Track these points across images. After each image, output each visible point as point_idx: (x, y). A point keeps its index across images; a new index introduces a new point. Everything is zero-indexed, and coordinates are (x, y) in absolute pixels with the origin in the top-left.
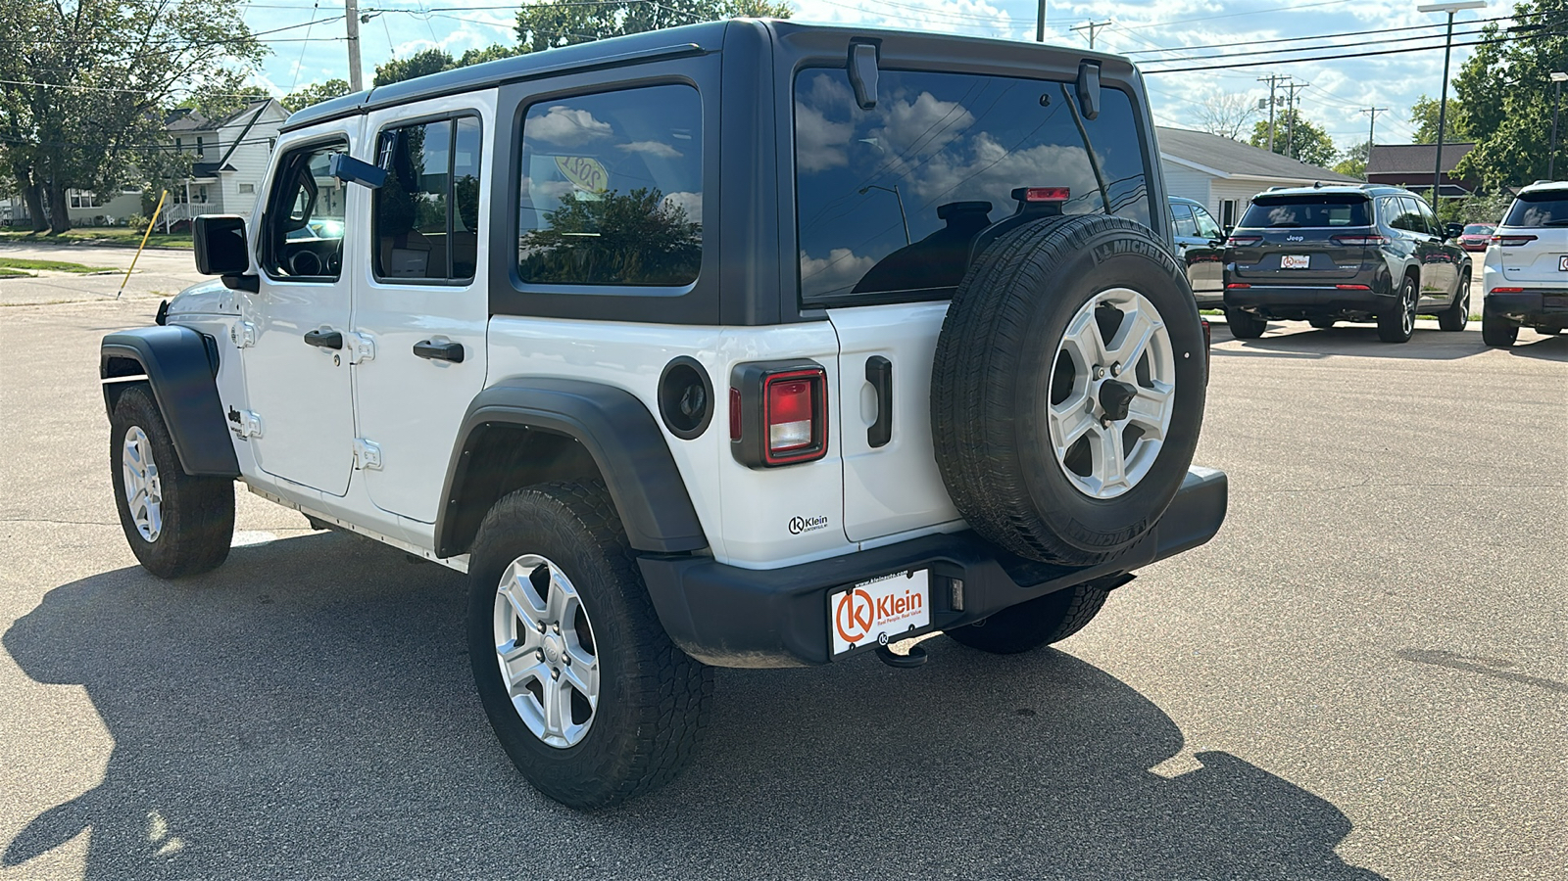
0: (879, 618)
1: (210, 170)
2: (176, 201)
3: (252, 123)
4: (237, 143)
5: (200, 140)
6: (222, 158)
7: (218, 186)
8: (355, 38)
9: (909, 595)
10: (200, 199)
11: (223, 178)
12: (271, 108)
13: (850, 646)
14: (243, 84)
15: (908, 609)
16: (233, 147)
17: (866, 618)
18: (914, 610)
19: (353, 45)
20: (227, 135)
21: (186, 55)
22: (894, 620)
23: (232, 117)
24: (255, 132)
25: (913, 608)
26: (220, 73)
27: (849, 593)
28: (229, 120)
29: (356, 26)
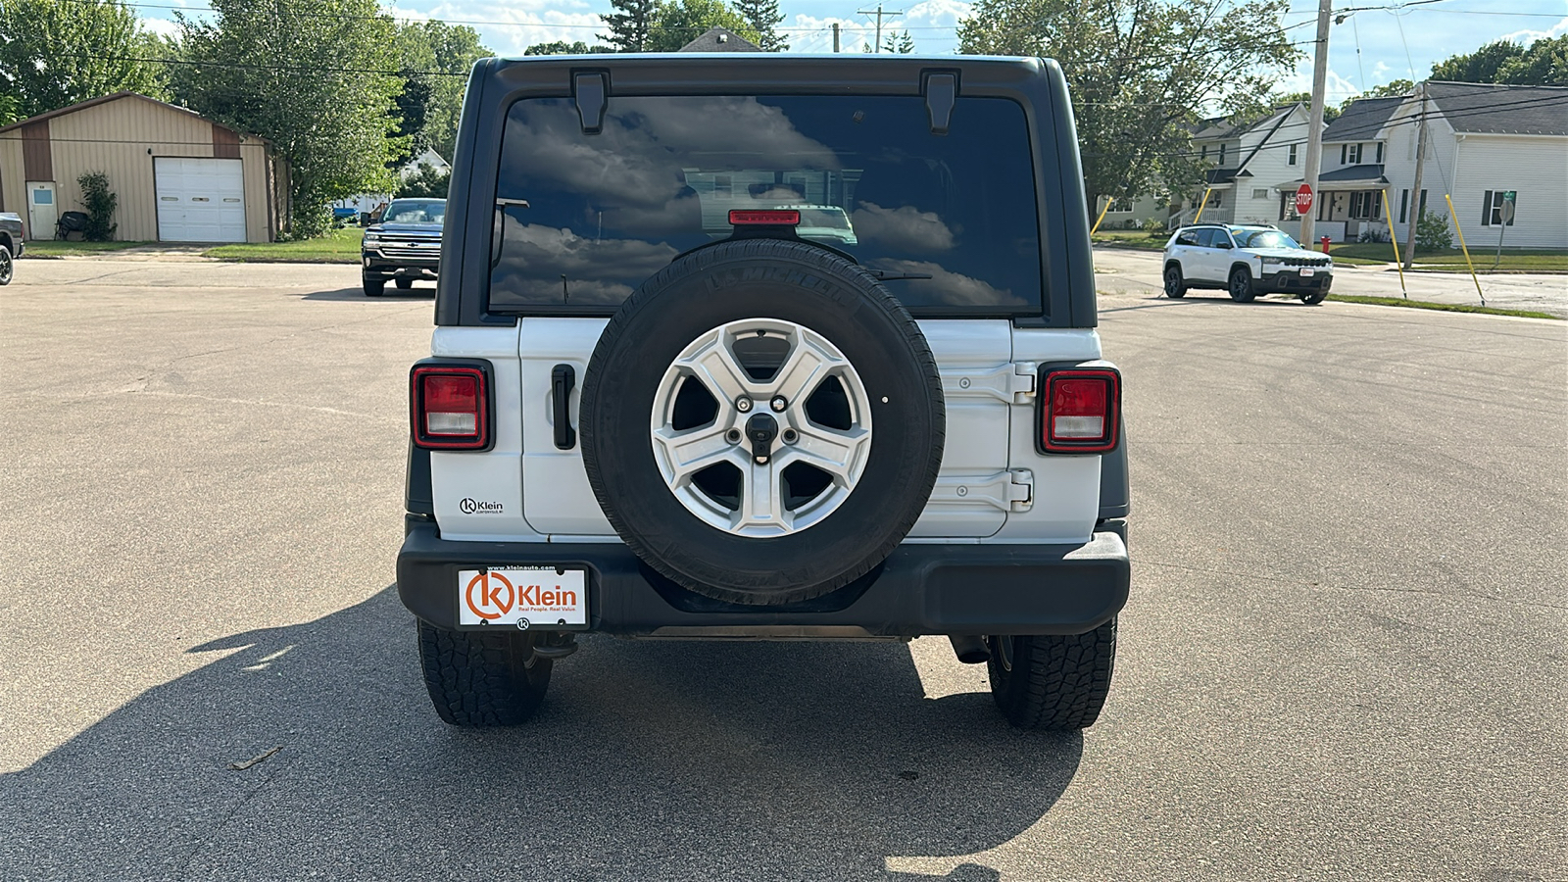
0: (521, 603)
1: (1227, 176)
2: (1193, 207)
3: (1277, 126)
4: (1259, 147)
5: (1223, 146)
6: (1240, 164)
7: (1232, 192)
8: (1323, 41)
9: (561, 591)
10: (1215, 204)
11: (1238, 183)
12: (1297, 113)
13: (482, 622)
14: (1270, 91)
15: (558, 603)
16: (1255, 152)
17: (505, 601)
18: (566, 607)
19: (1320, 48)
20: (1248, 140)
21: (1222, 65)
22: (540, 610)
23: (1258, 124)
24: (1279, 136)
25: (565, 603)
26: (1249, 81)
27: (484, 573)
28: (1254, 127)
29: (1327, 28)
